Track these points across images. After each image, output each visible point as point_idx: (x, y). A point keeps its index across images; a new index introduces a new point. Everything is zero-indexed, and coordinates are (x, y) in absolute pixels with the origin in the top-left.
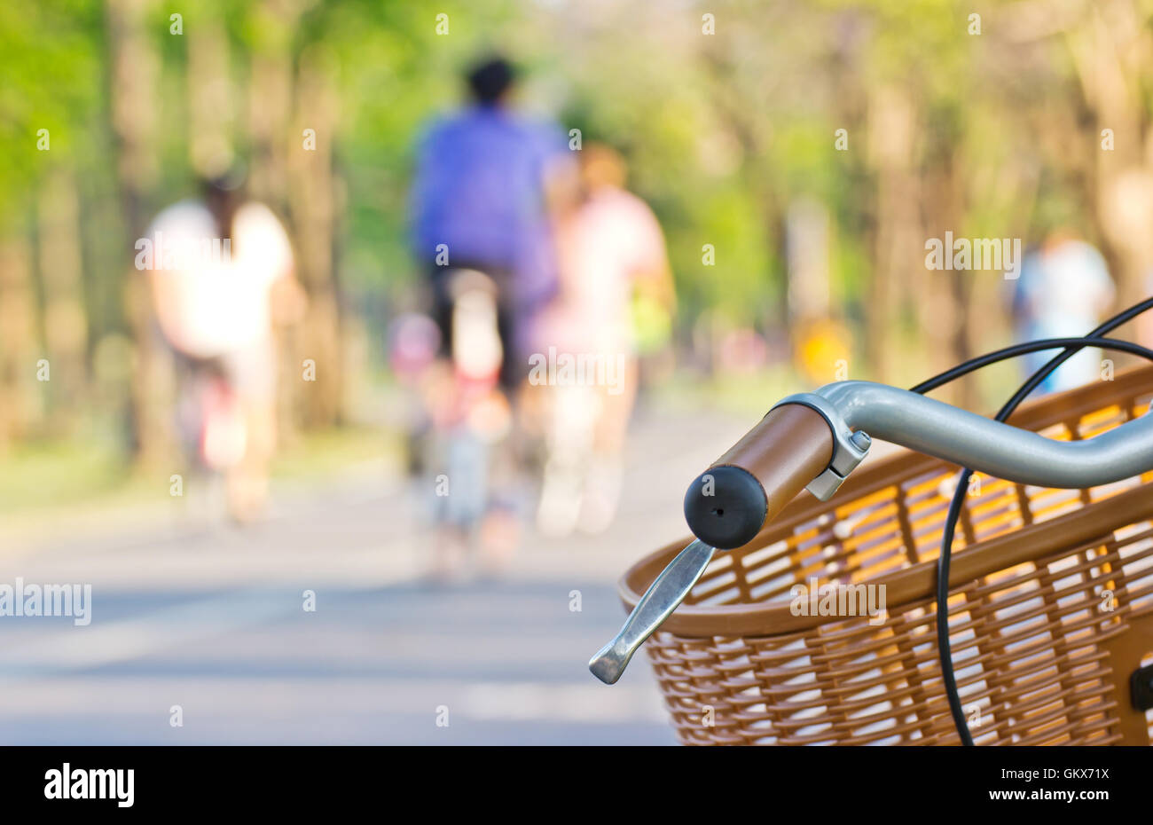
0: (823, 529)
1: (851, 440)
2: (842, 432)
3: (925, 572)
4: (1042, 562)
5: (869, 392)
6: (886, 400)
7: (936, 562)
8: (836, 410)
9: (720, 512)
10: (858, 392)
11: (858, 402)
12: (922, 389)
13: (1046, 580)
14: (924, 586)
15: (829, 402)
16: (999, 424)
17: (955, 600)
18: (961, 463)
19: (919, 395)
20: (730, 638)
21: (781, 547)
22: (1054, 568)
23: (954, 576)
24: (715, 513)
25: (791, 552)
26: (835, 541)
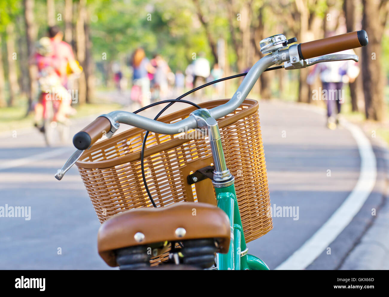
0: (123, 143)
1: (115, 125)
2: (113, 123)
3: (139, 153)
4: (166, 151)
5: (121, 113)
6: (125, 115)
7: (141, 151)
8: (112, 118)
9: (80, 142)
10: (118, 114)
11: (119, 116)
12: (136, 112)
13: (167, 155)
14: (138, 157)
15: (111, 116)
16: (155, 121)
17: (145, 161)
18: (145, 129)
19: (135, 114)
20: (95, 168)
21: (114, 147)
22: (169, 152)
23: (145, 155)
24: (79, 142)
25: (116, 148)
26: (127, 146)
